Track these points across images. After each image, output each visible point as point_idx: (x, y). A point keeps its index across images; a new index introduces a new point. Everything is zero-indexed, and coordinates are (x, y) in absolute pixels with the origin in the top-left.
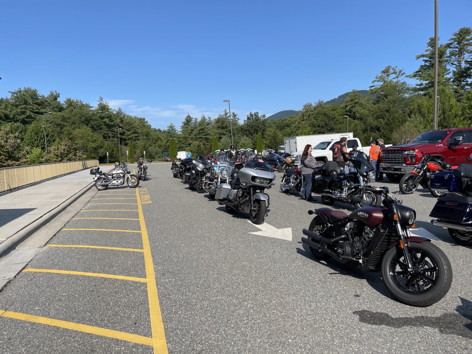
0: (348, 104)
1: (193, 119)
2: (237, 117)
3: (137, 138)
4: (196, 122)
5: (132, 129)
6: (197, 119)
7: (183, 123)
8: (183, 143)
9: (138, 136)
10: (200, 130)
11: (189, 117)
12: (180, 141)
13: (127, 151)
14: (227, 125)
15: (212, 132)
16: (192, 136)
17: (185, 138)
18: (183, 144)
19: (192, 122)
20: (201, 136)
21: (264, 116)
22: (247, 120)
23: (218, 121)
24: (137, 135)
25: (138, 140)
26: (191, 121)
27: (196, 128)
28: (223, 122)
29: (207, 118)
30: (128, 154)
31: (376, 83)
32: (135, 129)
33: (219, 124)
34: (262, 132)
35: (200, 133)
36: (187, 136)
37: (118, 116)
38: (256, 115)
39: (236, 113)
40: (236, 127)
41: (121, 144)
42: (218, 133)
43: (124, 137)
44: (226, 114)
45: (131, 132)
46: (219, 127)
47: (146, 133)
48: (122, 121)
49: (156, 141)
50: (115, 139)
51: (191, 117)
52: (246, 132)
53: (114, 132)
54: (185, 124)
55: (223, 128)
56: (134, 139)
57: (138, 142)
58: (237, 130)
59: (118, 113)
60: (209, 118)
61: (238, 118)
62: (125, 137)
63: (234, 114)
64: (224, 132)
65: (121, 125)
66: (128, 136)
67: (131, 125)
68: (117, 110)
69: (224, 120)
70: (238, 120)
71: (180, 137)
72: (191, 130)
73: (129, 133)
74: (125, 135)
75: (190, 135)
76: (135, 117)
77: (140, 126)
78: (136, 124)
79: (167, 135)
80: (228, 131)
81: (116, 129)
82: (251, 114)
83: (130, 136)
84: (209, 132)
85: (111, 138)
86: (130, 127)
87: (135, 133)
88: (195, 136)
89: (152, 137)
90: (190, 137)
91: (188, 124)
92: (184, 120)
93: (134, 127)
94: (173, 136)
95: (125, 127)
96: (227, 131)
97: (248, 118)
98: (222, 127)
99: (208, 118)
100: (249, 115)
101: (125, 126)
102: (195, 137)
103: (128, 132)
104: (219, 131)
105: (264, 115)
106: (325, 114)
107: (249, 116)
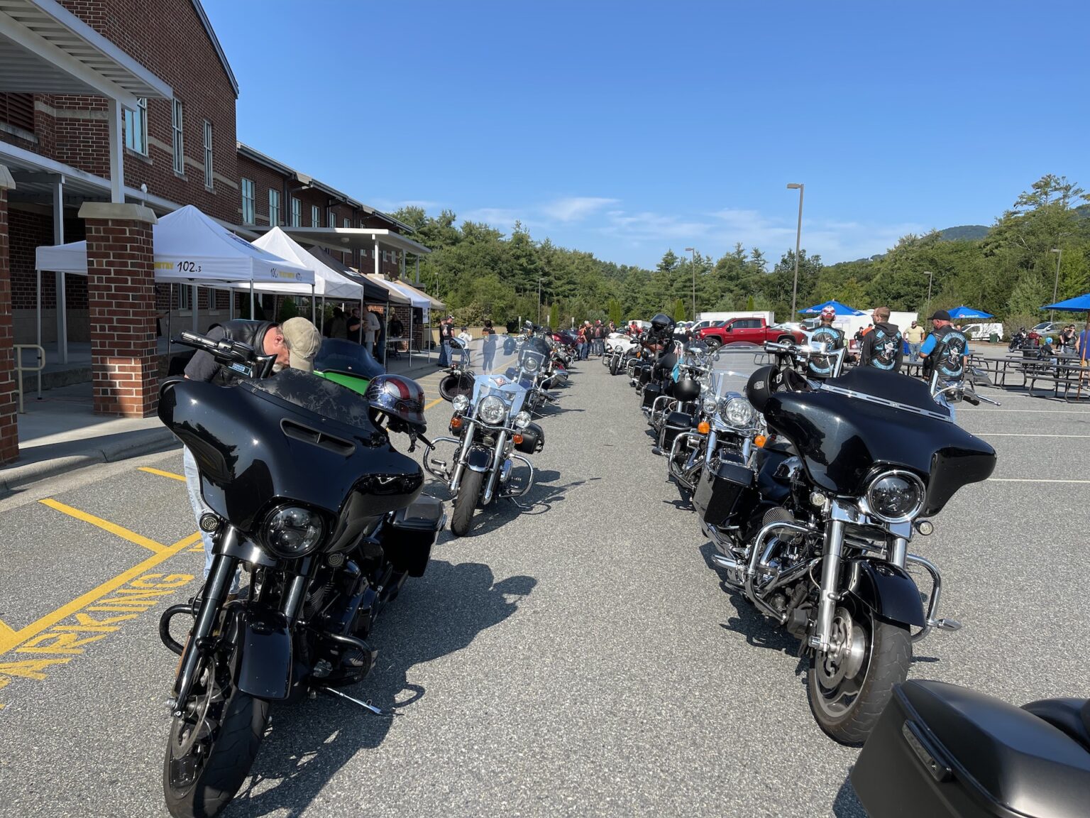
0: (990, 240)
1: (677, 258)
2: (763, 257)
3: (573, 292)
4: (683, 264)
5: (564, 276)
6: (685, 259)
7: (658, 266)
8: (654, 304)
9: (574, 290)
10: (686, 282)
11: (670, 254)
12: (647, 300)
13: (548, 317)
14: (738, 274)
15: (709, 285)
16: (672, 291)
17: (658, 295)
18: (653, 306)
19: (675, 264)
20: (686, 293)
21: (817, 258)
22: (779, 264)
23: (722, 265)
24: (573, 286)
25: (574, 295)
26: (673, 263)
27: (680, 276)
28: (731, 268)
29: (704, 257)
30: (548, 321)
31: (1019, 208)
32: (570, 276)
33: (724, 272)
34: (808, 290)
35: (685, 286)
36: (662, 290)
37: (543, 254)
38: (800, 256)
39: (761, 251)
40: (757, 278)
41: (542, 302)
42: (719, 287)
43: (549, 290)
44: (739, 252)
45: (562, 282)
46: (725, 277)
47: (589, 284)
48: (549, 262)
49: (606, 298)
50: (535, 294)
51: (675, 255)
52: (775, 289)
53: (534, 281)
54: (662, 268)
55: (731, 279)
56: (567, 294)
57: (573, 299)
58: (756, 283)
59: (543, 248)
60: (708, 258)
61: (764, 260)
62: (551, 290)
63: (756, 251)
64: (732, 287)
65: (546, 269)
66: (557, 288)
67: (564, 269)
68: (543, 242)
69: (733, 263)
70: (764, 264)
71: (649, 293)
72: (671, 280)
73: (559, 283)
74: (552, 286)
75: (668, 290)
76: (575, 252)
77: (580, 270)
78: (572, 268)
79: (626, 288)
80: (739, 284)
81: (538, 277)
82: (790, 253)
83: (560, 289)
84: (702, 285)
85: (528, 292)
86: (563, 272)
87: (569, 283)
88: (677, 291)
89: (599, 291)
90: (667, 293)
91: (667, 269)
92: (660, 262)
93: (570, 274)
94: (637, 291)
95: (553, 273)
96: (737, 286)
97: (784, 261)
98: (729, 277)
99: (706, 259)
100: (787, 255)
101: (554, 270)
102: (675, 293)
103: (556, 281)
104: (722, 285)
105: (818, 256)
106: (932, 261)
107: (786, 257)
